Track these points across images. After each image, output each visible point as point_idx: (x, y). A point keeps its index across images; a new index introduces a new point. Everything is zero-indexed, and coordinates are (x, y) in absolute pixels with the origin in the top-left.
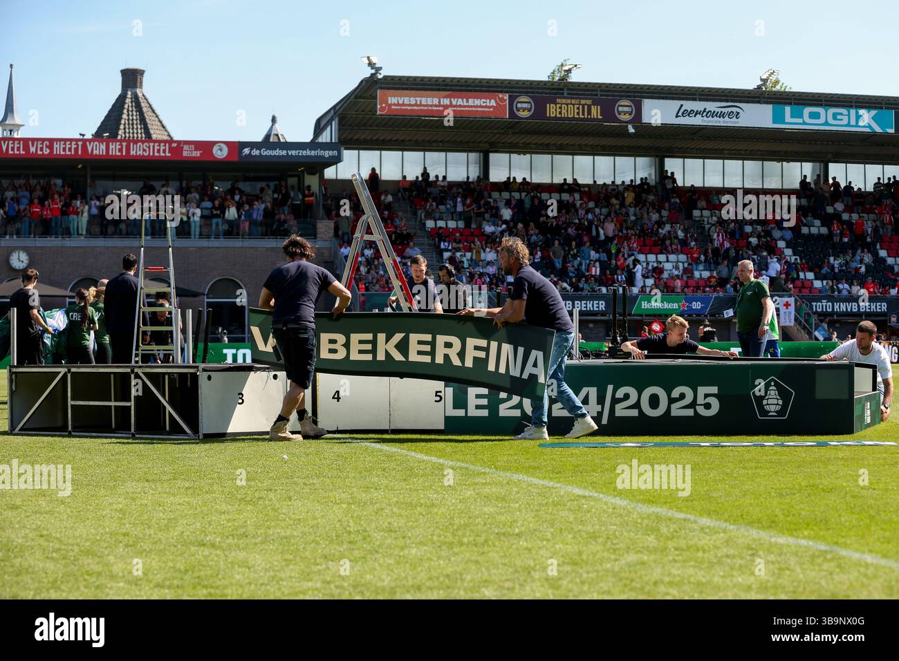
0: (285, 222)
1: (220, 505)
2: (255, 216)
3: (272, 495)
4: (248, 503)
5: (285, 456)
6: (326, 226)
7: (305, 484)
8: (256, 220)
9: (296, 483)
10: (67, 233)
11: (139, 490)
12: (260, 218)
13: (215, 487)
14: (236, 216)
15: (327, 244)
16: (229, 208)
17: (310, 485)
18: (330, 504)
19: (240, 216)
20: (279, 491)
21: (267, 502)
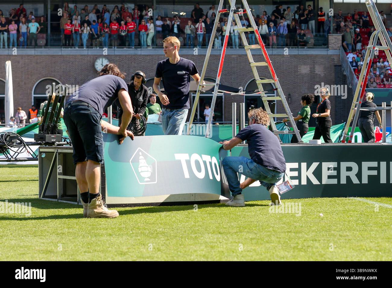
0: (304, 35)
1: (279, 252)
2: (281, 32)
3: (317, 244)
4: (300, 250)
5: (321, 214)
6: (336, 38)
7: (341, 236)
8: (283, 34)
9: (333, 235)
10: (139, 45)
11: (215, 240)
12: (286, 32)
13: (273, 238)
14: (267, 31)
15: (336, 52)
16: (262, 25)
17: (344, 236)
18: (362, 251)
19: (270, 31)
20: (322, 241)
21: (314, 250)
